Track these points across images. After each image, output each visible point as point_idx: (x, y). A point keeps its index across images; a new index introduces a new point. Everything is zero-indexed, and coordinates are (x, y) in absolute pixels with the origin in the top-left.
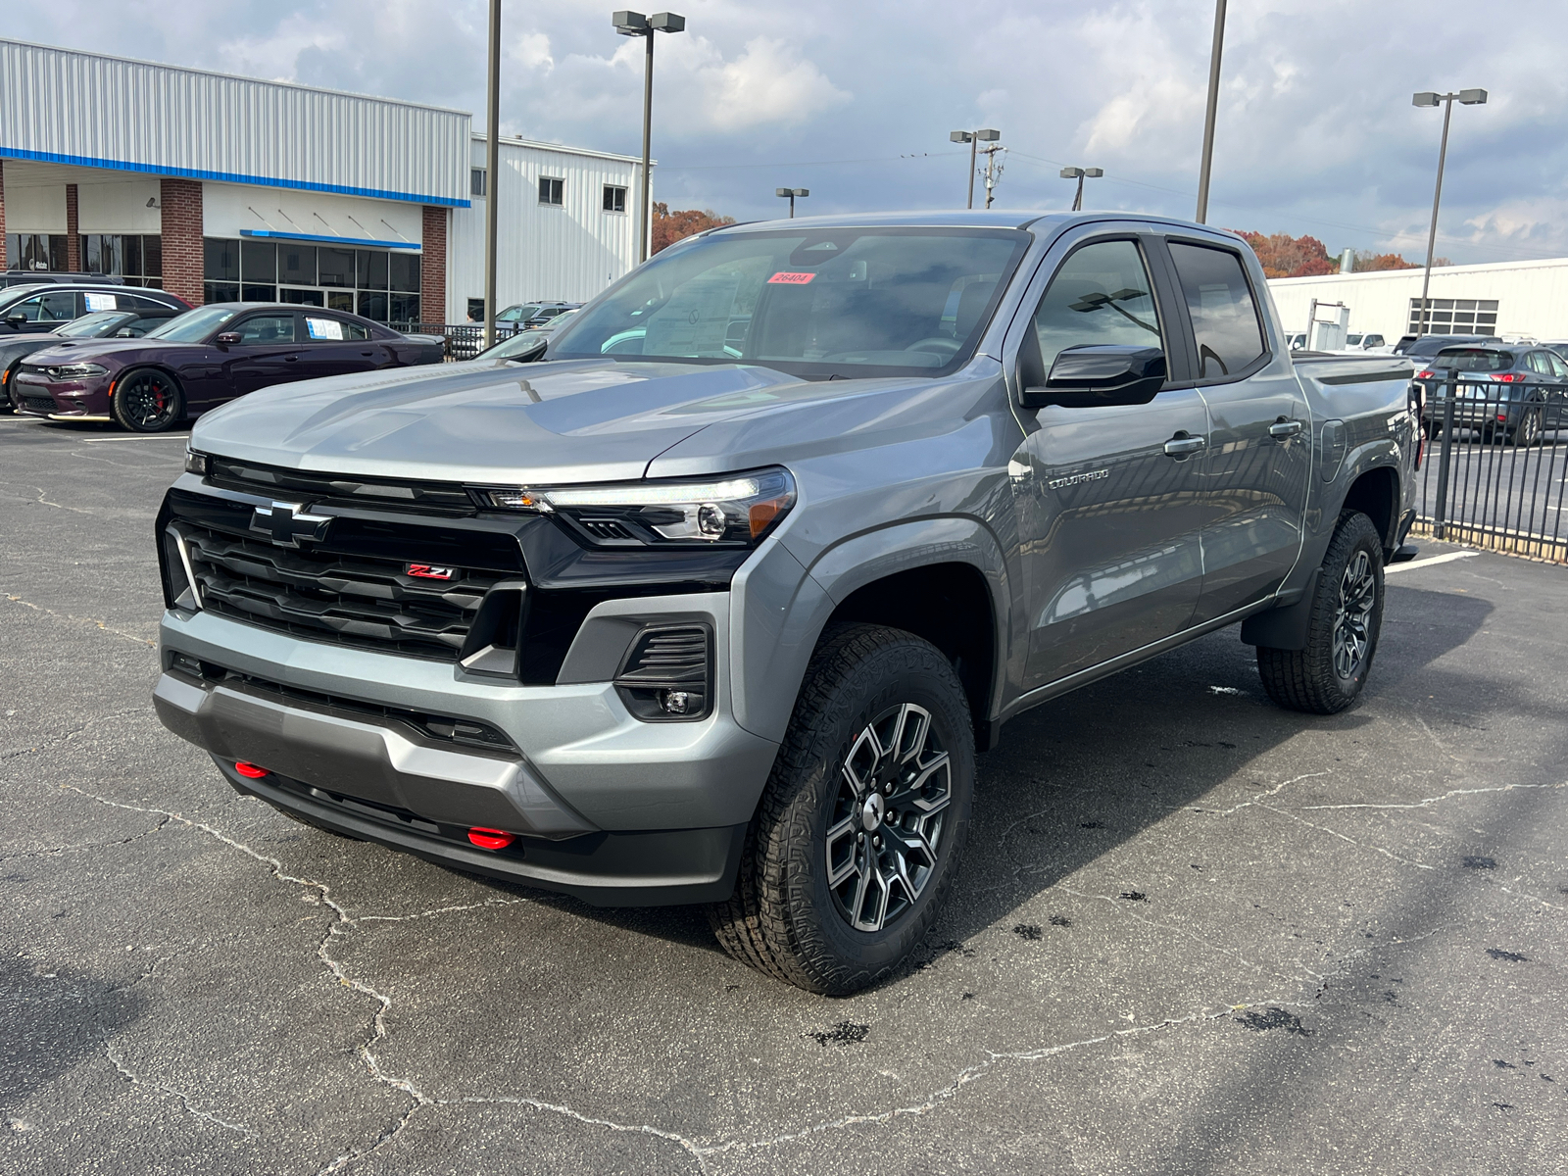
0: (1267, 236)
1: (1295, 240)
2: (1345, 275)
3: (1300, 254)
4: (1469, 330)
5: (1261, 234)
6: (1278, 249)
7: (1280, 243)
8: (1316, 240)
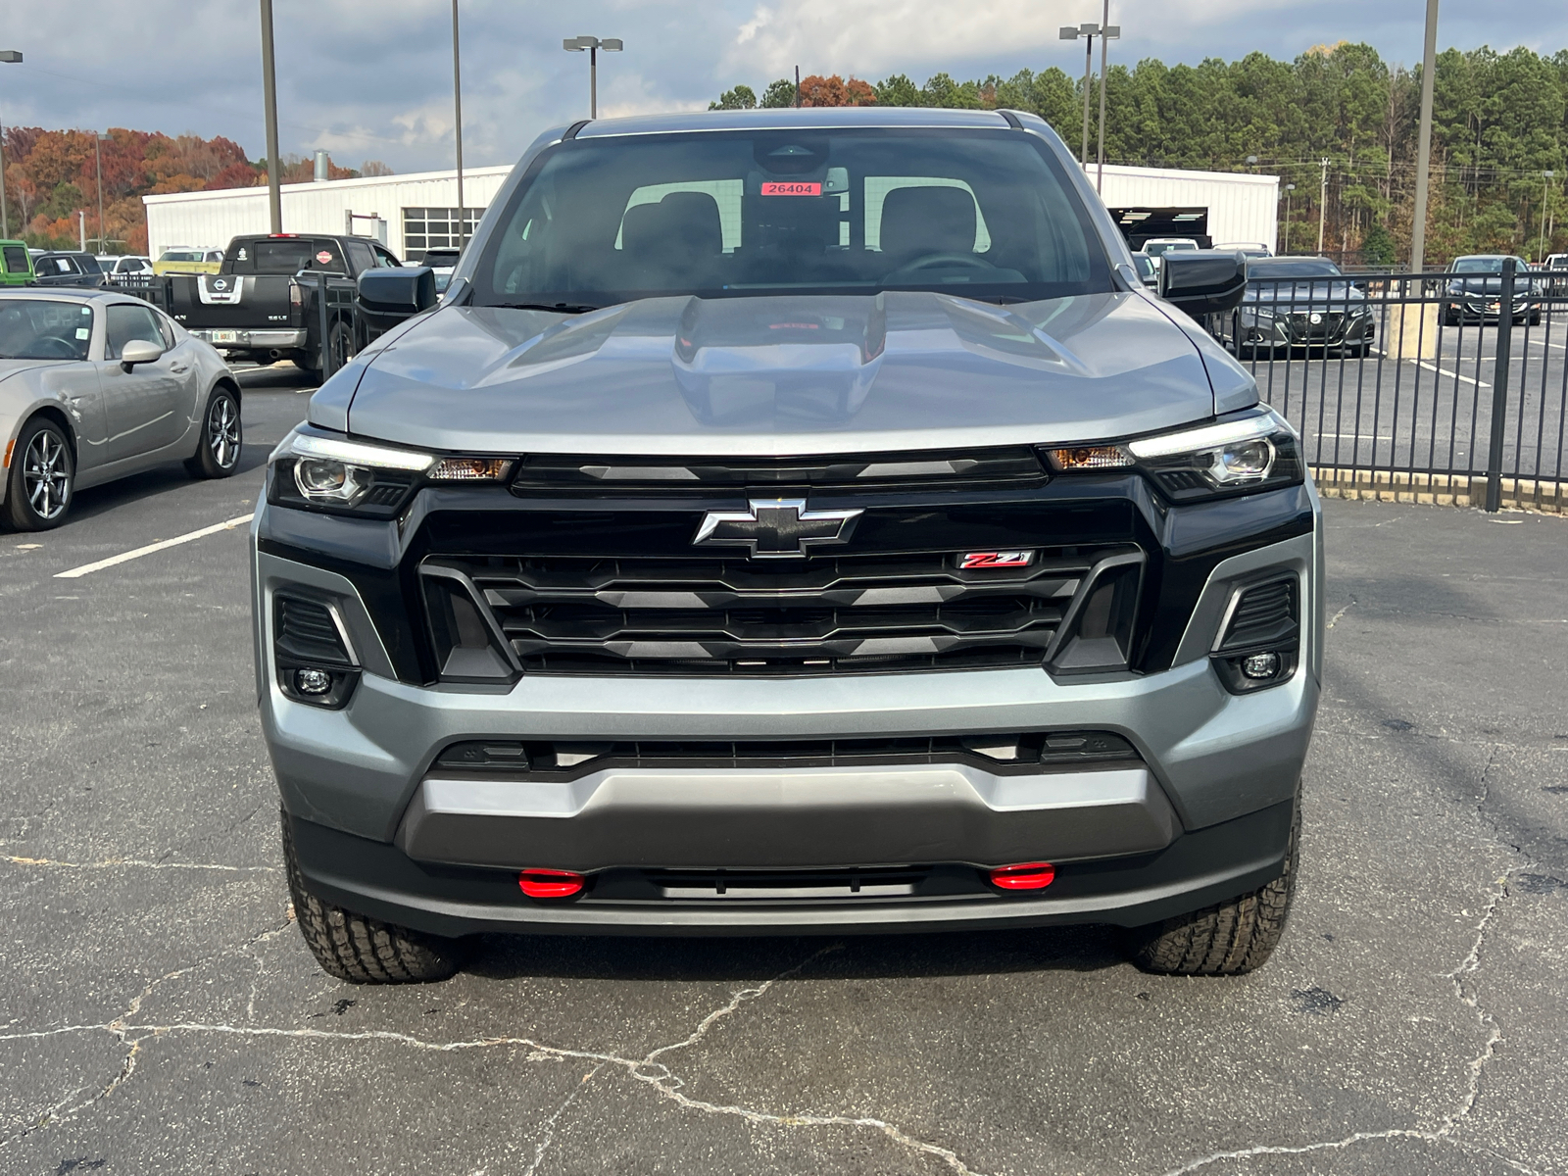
0: (174, 137)
1: (207, 141)
2: (320, 183)
3: (216, 158)
4: (445, 242)
5: (165, 135)
6: (189, 152)
7: (190, 147)
8: (231, 141)
